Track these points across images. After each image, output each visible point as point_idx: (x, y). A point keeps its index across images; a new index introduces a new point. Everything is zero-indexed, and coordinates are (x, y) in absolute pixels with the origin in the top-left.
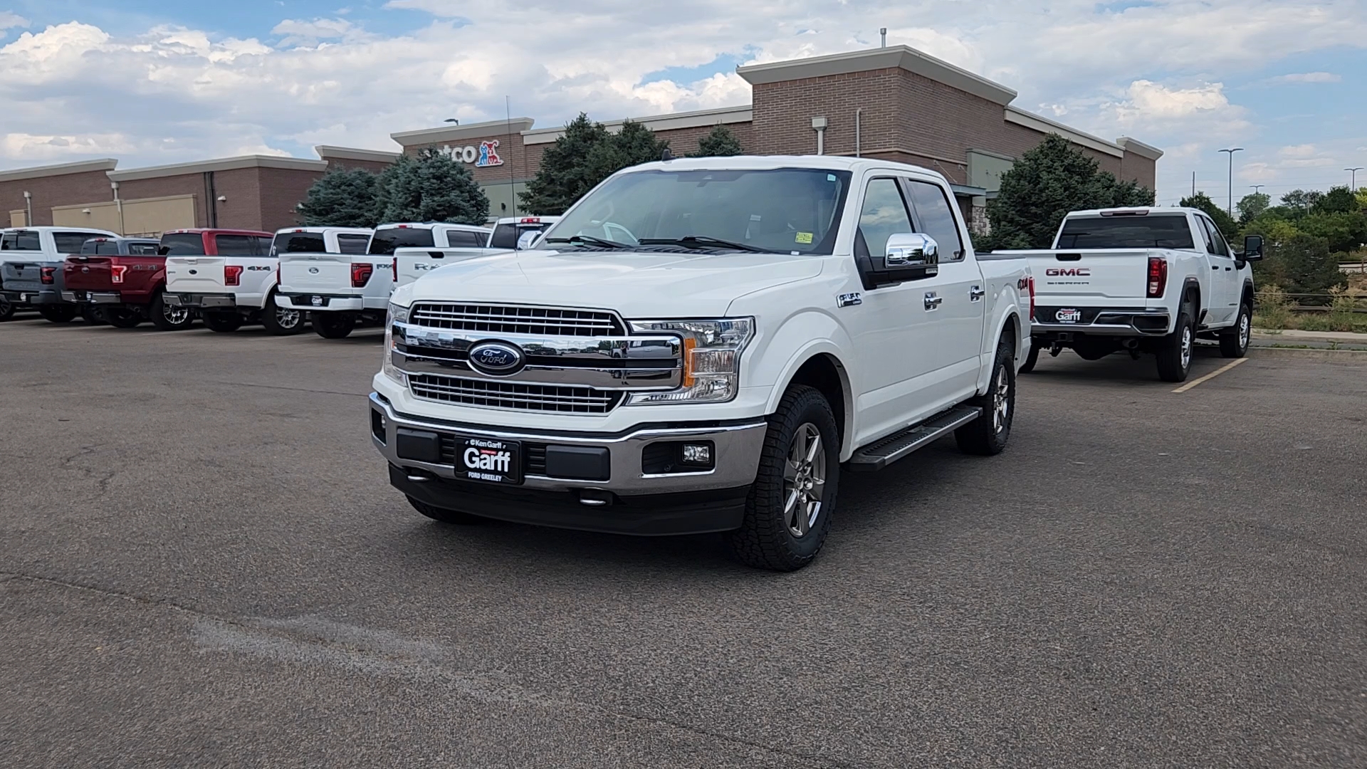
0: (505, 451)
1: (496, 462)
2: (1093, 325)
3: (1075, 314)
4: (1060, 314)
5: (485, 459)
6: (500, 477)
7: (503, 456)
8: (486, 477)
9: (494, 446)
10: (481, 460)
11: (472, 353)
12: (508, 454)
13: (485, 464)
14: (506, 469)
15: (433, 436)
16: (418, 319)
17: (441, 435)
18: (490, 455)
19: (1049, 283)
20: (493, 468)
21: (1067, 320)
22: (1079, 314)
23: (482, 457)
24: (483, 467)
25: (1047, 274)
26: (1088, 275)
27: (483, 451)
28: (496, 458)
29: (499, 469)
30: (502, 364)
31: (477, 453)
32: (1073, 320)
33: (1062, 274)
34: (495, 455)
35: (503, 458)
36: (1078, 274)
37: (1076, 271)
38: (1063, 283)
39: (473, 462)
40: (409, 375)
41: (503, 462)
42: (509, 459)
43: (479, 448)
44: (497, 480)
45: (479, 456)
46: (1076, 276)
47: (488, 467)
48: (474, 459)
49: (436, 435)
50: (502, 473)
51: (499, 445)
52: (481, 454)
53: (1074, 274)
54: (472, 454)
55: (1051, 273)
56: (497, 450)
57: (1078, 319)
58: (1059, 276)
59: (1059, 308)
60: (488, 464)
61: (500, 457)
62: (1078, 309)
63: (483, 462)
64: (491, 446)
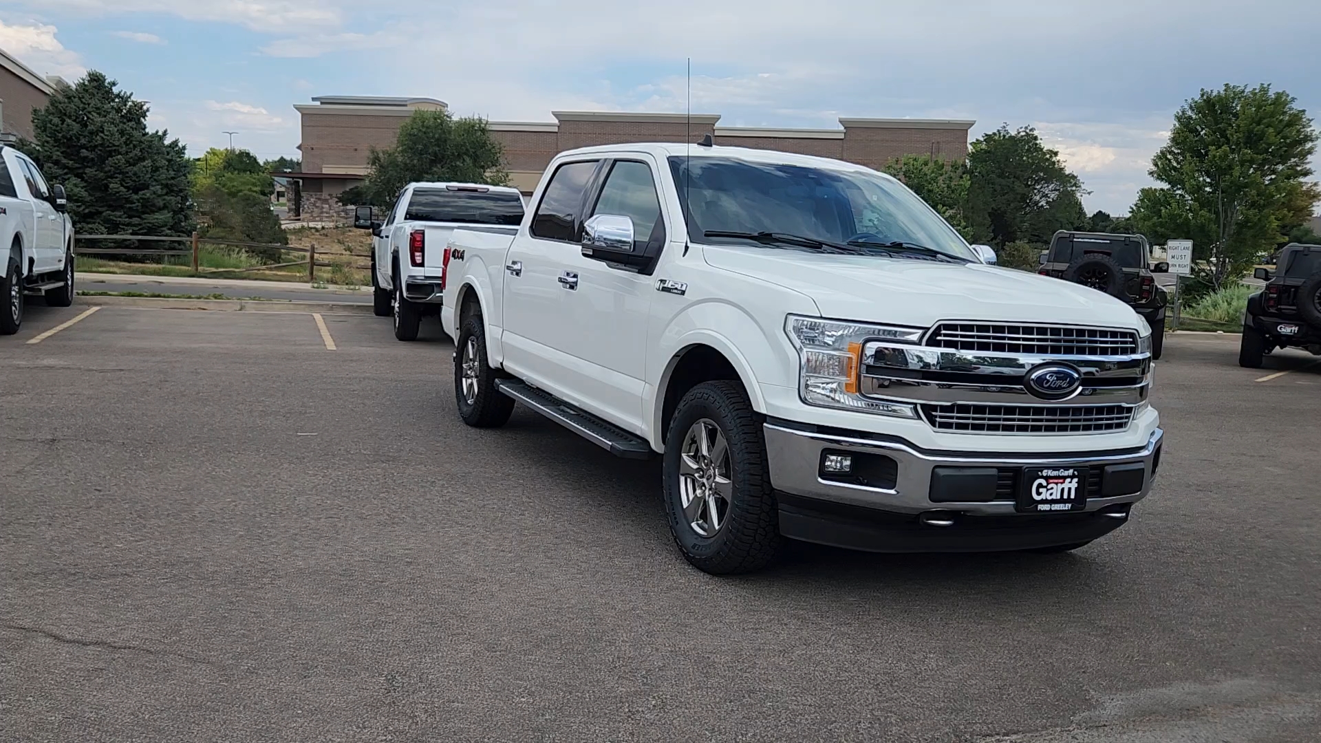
0: (1072, 477)
1: (1063, 490)
5: (1052, 488)
6: (1070, 505)
7: (1070, 482)
8: (1056, 507)
9: (1066, 473)
10: (1048, 490)
11: (1033, 377)
12: (1076, 480)
13: (1051, 494)
14: (1073, 496)
15: (994, 472)
16: (940, 341)
17: (1001, 469)
18: (1057, 484)
20: (1059, 497)
23: (1049, 487)
24: (1049, 498)
27: (1051, 481)
28: (1063, 486)
29: (1065, 496)
30: (1064, 388)
31: (1044, 483)
34: (1062, 483)
35: (1070, 485)
39: (1039, 494)
40: (922, 405)
41: (1070, 489)
42: (1076, 485)
43: (1047, 478)
44: (1066, 508)
45: (1046, 487)
47: (1054, 497)
48: (1041, 490)
49: (995, 470)
50: (1069, 500)
51: (1071, 472)
52: (1048, 484)
54: (1040, 486)
56: (1064, 478)
60: (1054, 494)
61: (1066, 485)
63: (1050, 492)
64: (1063, 474)
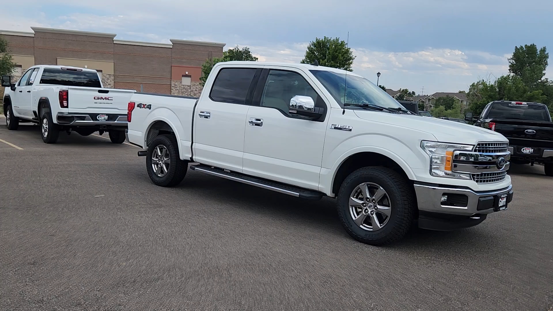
2: (116, 122)
3: (105, 117)
4: (99, 117)
19: (95, 103)
21: (102, 119)
22: (107, 117)
25: (95, 99)
26: (112, 100)
32: (104, 119)
33: (101, 99)
36: (108, 99)
37: (107, 97)
38: (101, 103)
46: (107, 100)
53: (106, 99)
55: (96, 98)
57: (107, 119)
58: (100, 100)
59: (99, 114)
62: (107, 114)
